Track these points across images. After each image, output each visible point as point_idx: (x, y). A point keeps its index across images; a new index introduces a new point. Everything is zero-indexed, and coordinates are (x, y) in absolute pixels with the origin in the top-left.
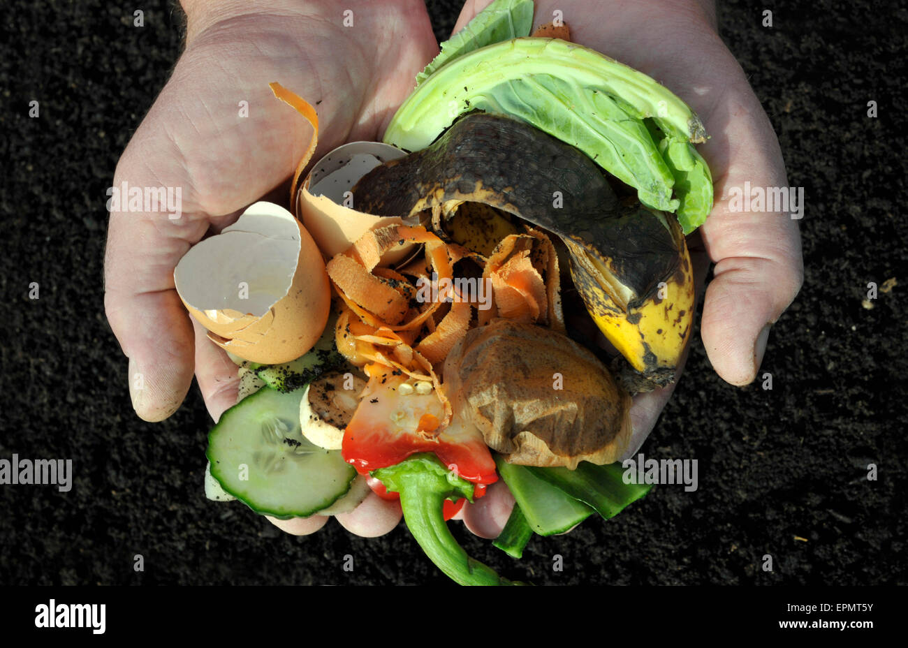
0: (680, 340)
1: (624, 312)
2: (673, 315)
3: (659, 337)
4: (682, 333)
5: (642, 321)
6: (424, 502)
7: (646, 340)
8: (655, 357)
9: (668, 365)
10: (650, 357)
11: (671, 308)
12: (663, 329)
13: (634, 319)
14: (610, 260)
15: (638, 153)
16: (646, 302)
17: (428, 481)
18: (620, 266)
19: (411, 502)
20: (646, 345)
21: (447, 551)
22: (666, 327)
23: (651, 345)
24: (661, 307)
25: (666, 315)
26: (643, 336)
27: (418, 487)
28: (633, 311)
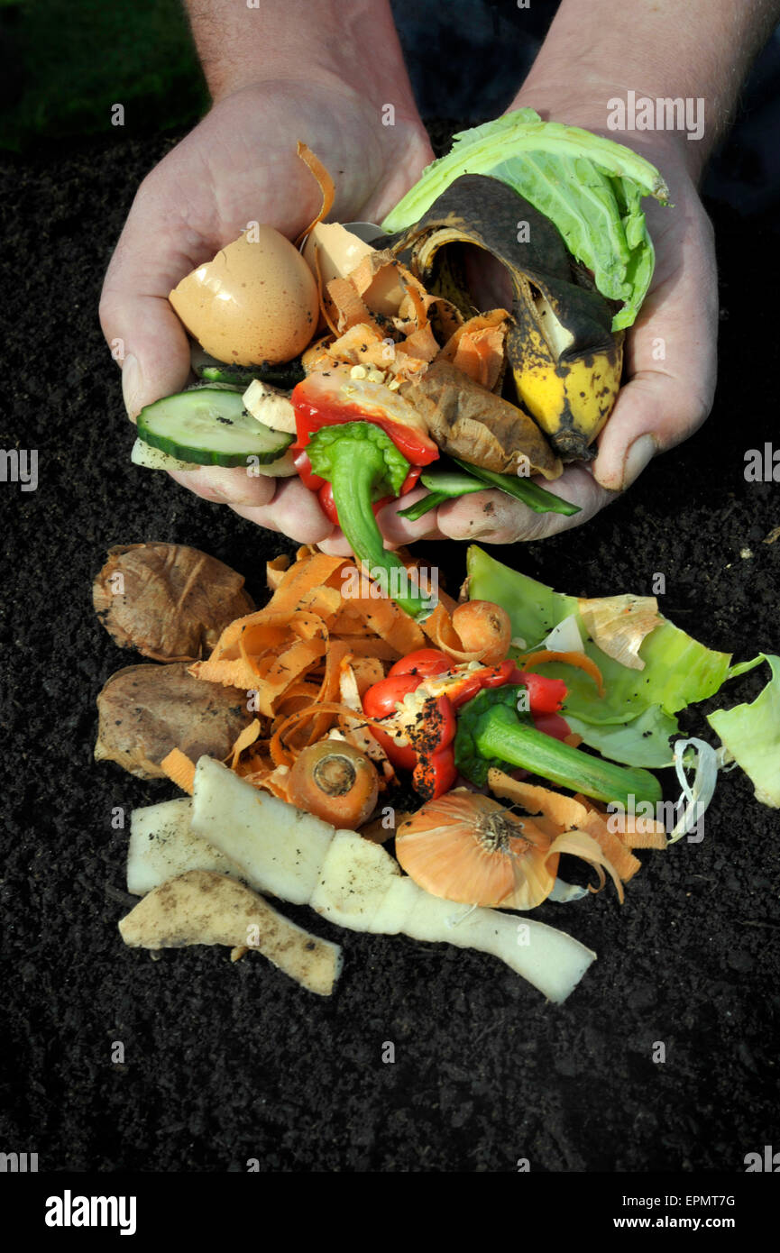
0: (599, 414)
1: (554, 361)
2: (599, 386)
3: (581, 400)
4: (603, 408)
5: (570, 377)
6: (357, 472)
7: (569, 396)
8: (572, 418)
9: (582, 431)
10: (567, 416)
11: (598, 377)
12: (587, 393)
13: (562, 373)
14: (556, 302)
15: (604, 226)
16: (577, 360)
17: (366, 452)
18: (564, 311)
19: (343, 470)
20: (567, 402)
21: (367, 526)
22: (590, 394)
23: (572, 403)
24: (589, 372)
25: (592, 382)
26: (566, 391)
27: (355, 456)
28: (564, 364)
